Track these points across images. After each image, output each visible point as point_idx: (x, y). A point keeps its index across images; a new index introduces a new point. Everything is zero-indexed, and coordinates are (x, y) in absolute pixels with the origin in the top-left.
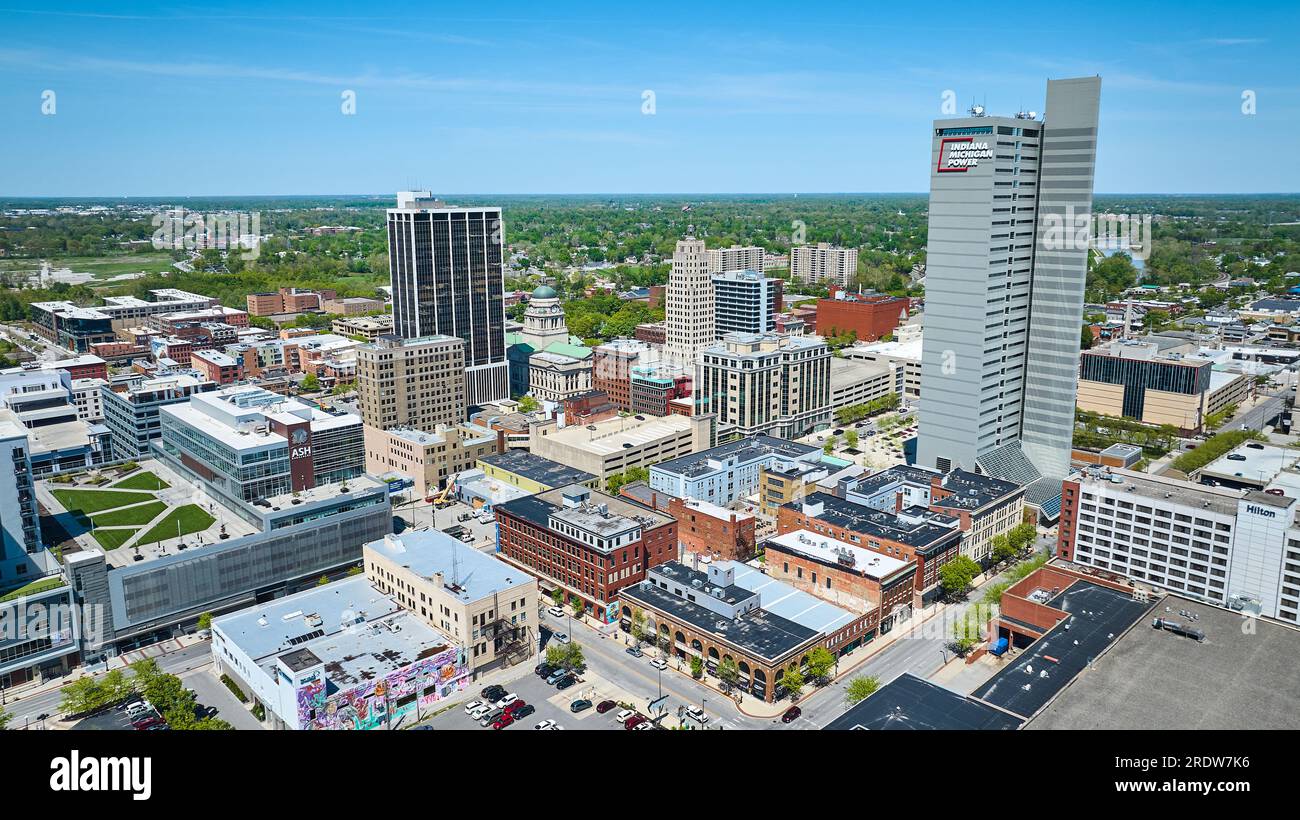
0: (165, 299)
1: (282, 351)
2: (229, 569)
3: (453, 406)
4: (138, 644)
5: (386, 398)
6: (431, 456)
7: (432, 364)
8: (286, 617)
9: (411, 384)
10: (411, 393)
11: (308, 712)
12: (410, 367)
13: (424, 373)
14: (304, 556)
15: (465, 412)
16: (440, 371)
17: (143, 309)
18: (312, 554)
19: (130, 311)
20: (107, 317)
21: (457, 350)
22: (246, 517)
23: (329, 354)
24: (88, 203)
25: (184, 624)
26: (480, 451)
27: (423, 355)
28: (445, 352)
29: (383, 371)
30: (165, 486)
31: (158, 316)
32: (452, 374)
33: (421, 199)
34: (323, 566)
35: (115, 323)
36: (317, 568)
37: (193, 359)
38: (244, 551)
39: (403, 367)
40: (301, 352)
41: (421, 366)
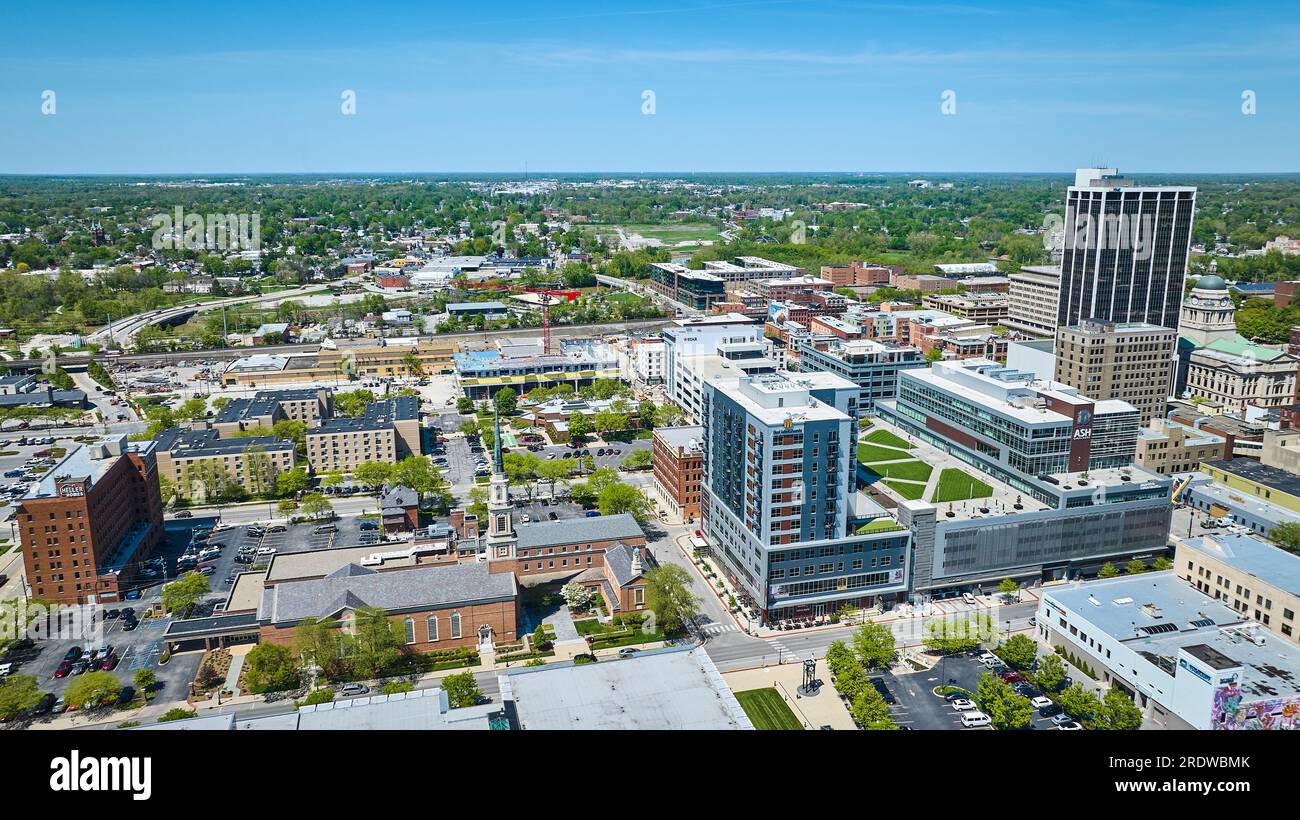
0: (753, 266)
1: (894, 323)
2: (1027, 540)
3: (1154, 400)
4: (944, 595)
5: (1091, 384)
6: (1152, 451)
7: (1140, 353)
8: (1119, 601)
9: (1118, 372)
10: (1116, 382)
11: (1220, 715)
12: (1119, 355)
13: (1132, 362)
14: (1088, 540)
15: (1165, 408)
16: (1147, 361)
17: (742, 274)
18: (1096, 538)
19: (733, 275)
20: (720, 279)
21: (1167, 341)
22: (1029, 490)
23: (943, 330)
24: (619, 178)
25: (985, 584)
26: (1201, 453)
27: (1134, 343)
28: (1155, 341)
29: (1093, 357)
30: (913, 447)
31: (757, 281)
32: (1158, 366)
33: (1110, 177)
34: (1103, 552)
35: (728, 284)
36: (1097, 553)
37: (813, 324)
38: (1041, 524)
39: (1112, 354)
40: (912, 326)
41: (1129, 354)
